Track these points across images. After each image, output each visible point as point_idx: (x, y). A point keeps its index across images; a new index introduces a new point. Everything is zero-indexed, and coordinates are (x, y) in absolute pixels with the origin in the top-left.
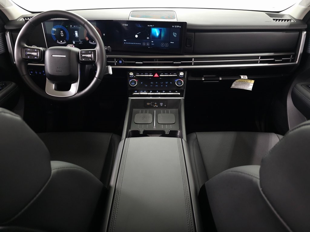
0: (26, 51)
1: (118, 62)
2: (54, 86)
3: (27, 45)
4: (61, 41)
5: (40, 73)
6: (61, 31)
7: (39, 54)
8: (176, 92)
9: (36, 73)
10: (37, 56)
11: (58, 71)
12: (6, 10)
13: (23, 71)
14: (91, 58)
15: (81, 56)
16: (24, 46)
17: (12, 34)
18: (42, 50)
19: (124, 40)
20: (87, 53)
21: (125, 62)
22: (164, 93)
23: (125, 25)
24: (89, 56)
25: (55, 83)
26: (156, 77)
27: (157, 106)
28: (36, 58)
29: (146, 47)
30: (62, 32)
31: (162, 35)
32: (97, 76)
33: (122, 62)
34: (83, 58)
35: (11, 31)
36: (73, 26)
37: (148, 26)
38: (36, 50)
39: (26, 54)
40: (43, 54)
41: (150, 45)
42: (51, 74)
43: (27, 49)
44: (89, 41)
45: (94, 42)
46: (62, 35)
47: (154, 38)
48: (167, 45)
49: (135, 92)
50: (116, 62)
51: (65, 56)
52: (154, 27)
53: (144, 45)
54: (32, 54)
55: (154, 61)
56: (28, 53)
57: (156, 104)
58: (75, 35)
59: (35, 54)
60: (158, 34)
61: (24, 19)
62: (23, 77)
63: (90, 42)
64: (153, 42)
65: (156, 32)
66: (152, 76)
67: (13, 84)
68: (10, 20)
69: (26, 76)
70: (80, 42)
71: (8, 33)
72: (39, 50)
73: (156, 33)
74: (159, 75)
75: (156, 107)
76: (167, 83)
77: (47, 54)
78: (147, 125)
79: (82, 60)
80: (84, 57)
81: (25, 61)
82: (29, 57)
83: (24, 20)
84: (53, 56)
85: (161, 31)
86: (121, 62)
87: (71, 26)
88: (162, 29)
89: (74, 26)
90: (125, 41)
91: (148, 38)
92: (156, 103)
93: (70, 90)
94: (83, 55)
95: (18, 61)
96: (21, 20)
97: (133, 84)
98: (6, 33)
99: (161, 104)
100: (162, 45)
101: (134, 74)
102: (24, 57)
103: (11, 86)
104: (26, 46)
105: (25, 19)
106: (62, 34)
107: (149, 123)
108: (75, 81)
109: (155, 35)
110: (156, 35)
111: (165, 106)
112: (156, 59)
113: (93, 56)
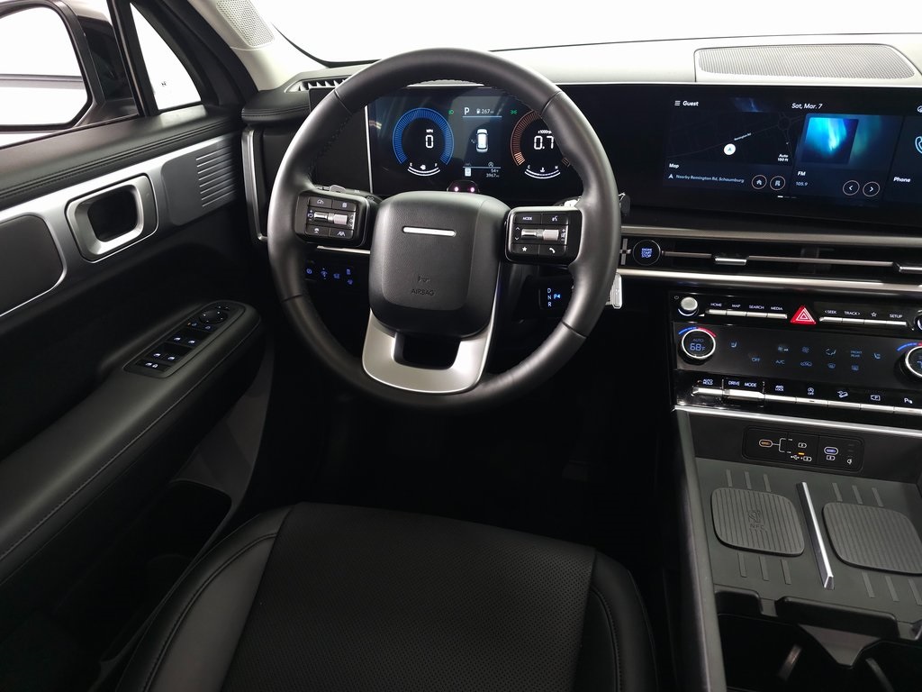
0: (309, 206)
1: (638, 252)
2: (391, 343)
3: (315, 183)
4: (423, 167)
5: (337, 276)
6: (428, 131)
7: (353, 221)
8: (907, 405)
9: (324, 273)
10: (344, 228)
11: (419, 291)
12: (253, 57)
13: (292, 282)
14: (557, 243)
15: (517, 233)
16: (303, 187)
17: (261, 139)
18: (368, 205)
19: (671, 166)
20: (544, 221)
21: (668, 253)
22: (843, 400)
23: (686, 103)
24: (551, 234)
25: (400, 334)
26: (805, 327)
27: (808, 459)
28: (341, 233)
29: (768, 194)
30: (430, 133)
31: (858, 146)
32: (572, 317)
33: (655, 252)
34: (524, 245)
35: (260, 128)
36: (473, 112)
37: (794, 106)
38: (345, 205)
39: (308, 218)
40: (368, 220)
41: (789, 188)
42: (392, 301)
43: (314, 199)
44: (524, 166)
45: (543, 171)
46: (430, 144)
47: (814, 157)
48: (873, 190)
49: (705, 382)
50: (629, 251)
51: (451, 233)
52: (826, 111)
53: (759, 186)
54: (331, 217)
55: (798, 255)
56: (316, 215)
57: (801, 450)
58: (477, 143)
59: (340, 219)
60: (834, 142)
61: (306, 85)
62: (288, 303)
63: (529, 173)
64: (803, 174)
65: (828, 131)
66: (785, 316)
67: (249, 312)
68: (259, 90)
69: (299, 302)
70: (489, 171)
71: (252, 133)
72: (357, 203)
73: (826, 137)
74: (816, 315)
75: (800, 461)
76: (855, 354)
77: (385, 219)
78: (785, 561)
79: (518, 251)
80: (530, 240)
81: (304, 244)
82: (317, 229)
83: (303, 89)
84: (406, 230)
85: (852, 128)
86: (647, 253)
87: (467, 110)
88: (863, 119)
89: (478, 112)
90: (674, 171)
91: (783, 158)
92: (802, 445)
93: (455, 367)
94: (524, 233)
95: (279, 244)
96: (294, 89)
97: (699, 347)
98: (244, 133)
99: (831, 453)
100: (850, 189)
101: (703, 306)
102: (300, 229)
103: (242, 317)
104: (311, 186)
105: (307, 87)
106: (429, 138)
107: (794, 553)
108: (474, 331)
109: (819, 144)
110: (826, 144)
111: (850, 462)
112: (811, 249)
113: (565, 235)
